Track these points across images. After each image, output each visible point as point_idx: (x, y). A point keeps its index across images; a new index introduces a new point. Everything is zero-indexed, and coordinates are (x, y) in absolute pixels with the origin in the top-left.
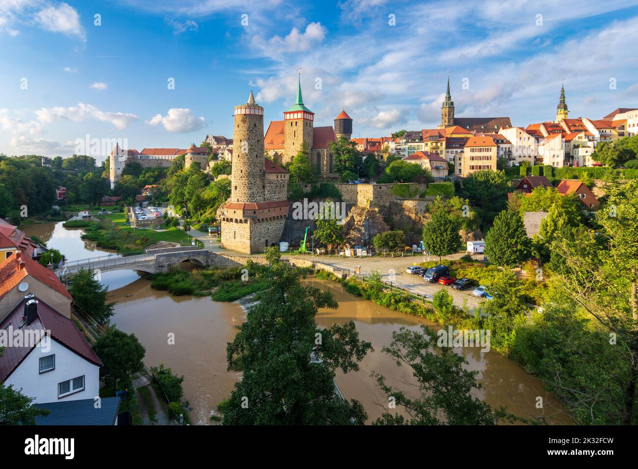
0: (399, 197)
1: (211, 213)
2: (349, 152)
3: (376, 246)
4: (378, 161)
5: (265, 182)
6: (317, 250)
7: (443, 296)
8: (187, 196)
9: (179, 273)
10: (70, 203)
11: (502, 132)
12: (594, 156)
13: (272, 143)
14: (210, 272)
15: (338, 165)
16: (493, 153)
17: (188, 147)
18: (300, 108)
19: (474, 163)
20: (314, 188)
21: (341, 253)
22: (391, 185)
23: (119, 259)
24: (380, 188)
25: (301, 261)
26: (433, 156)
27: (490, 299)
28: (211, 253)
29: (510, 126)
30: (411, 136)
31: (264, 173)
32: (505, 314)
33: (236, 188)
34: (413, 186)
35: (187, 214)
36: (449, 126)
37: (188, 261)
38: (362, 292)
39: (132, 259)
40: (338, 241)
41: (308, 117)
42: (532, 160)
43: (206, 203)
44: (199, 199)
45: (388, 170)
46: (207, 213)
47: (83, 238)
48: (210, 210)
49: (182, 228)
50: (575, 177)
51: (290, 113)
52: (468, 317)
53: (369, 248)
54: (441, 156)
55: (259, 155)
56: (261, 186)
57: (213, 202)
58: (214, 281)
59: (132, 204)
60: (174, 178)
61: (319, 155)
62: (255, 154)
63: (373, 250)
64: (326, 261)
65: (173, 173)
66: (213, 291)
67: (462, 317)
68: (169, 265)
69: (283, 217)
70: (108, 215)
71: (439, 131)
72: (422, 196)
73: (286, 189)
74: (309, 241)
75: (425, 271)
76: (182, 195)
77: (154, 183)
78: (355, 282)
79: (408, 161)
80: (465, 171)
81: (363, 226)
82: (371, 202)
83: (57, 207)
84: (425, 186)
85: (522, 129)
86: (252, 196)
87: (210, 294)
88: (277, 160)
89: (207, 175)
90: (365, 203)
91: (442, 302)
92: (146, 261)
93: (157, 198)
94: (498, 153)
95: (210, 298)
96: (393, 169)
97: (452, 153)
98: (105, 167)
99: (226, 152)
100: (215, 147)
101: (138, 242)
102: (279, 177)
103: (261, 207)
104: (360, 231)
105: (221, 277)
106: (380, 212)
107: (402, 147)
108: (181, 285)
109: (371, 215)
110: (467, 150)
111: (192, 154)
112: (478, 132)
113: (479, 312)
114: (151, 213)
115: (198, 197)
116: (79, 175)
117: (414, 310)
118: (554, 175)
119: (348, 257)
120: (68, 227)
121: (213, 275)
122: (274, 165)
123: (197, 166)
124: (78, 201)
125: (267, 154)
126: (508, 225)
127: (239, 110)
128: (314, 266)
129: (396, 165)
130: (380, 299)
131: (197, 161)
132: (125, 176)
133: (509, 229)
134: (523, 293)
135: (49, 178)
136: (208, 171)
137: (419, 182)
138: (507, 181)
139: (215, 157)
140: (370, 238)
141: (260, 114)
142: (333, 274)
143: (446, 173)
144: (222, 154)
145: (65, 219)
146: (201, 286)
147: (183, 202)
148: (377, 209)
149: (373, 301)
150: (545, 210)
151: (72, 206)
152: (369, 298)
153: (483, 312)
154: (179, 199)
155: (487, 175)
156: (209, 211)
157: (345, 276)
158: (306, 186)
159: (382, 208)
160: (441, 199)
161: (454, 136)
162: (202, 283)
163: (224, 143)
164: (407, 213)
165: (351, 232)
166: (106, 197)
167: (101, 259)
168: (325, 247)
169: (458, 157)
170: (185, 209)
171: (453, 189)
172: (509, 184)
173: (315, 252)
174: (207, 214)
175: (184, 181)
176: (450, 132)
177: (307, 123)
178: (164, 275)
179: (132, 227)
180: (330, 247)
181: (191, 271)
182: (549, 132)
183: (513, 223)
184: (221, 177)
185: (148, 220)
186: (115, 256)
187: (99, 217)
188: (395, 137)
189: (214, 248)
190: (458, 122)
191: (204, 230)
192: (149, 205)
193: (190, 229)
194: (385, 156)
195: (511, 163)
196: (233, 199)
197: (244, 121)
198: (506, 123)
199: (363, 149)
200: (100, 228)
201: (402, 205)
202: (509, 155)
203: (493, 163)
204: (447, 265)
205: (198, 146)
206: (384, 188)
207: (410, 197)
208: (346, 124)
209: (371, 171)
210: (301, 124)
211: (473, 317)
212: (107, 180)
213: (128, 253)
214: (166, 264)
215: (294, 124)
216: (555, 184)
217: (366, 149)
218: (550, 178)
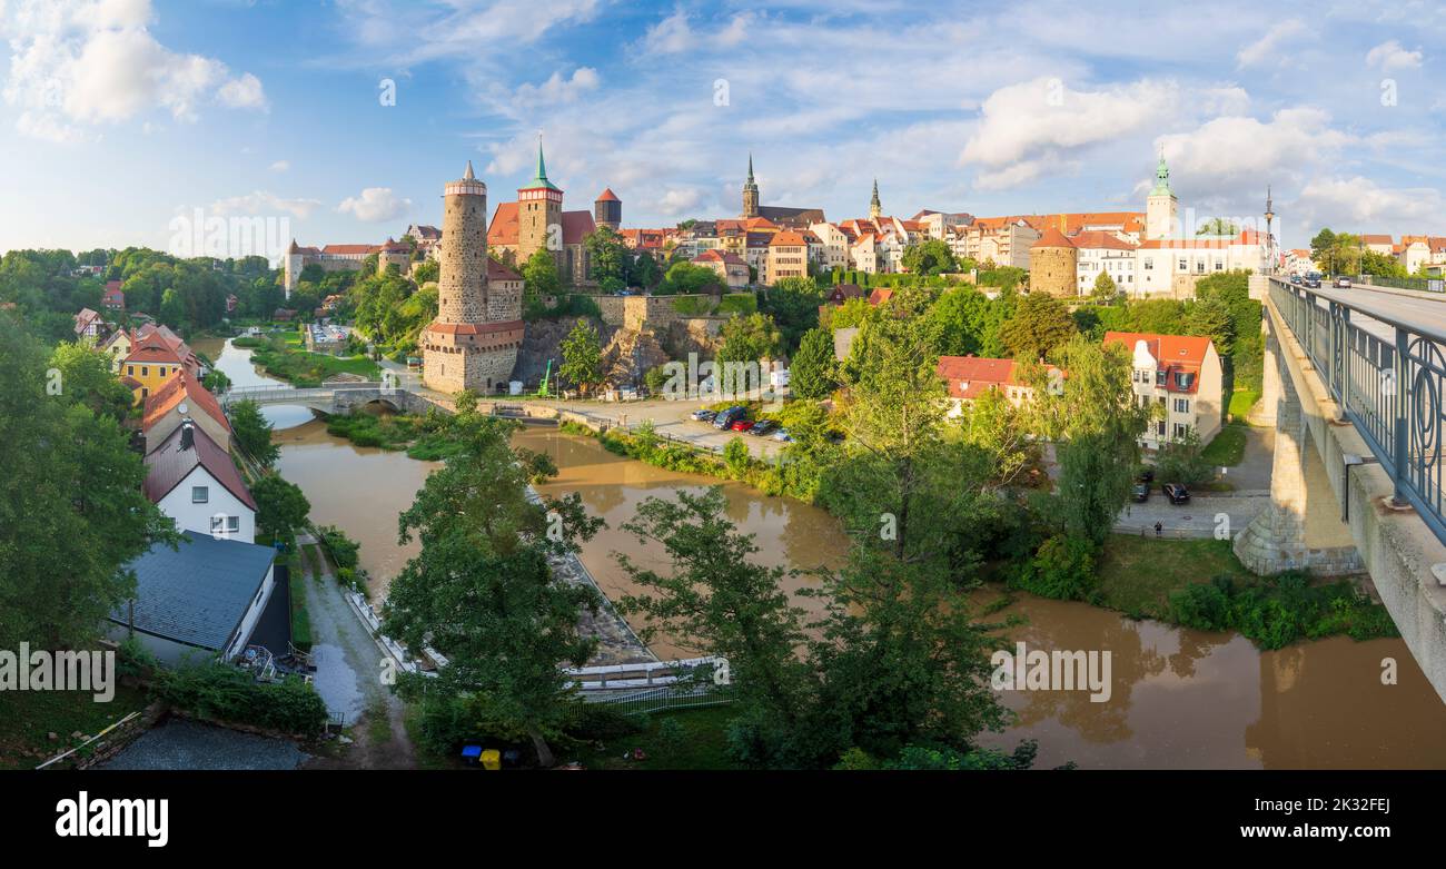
0: (683, 315)
1: (412, 337)
2: (613, 248)
3: (650, 385)
4: (656, 263)
5: (489, 293)
6: (565, 393)
7: (736, 446)
8: (379, 312)
9: (363, 416)
10: (241, 316)
11: (813, 227)
12: (904, 261)
13: (501, 234)
14: (406, 419)
15: (597, 269)
16: (803, 254)
17: (383, 242)
18: (541, 184)
19: (782, 267)
20: (561, 302)
21: (600, 397)
22: (673, 297)
23: (290, 391)
24: (657, 301)
25: (540, 409)
26: (730, 257)
27: (794, 442)
28: (409, 394)
29: (824, 221)
30: (702, 228)
31: (487, 279)
32: (809, 457)
33: (445, 301)
34: (702, 299)
35: (379, 338)
36: (753, 217)
37: (377, 401)
38: (627, 450)
39: (305, 393)
40: (595, 379)
41: (554, 197)
42: (845, 264)
43: (404, 322)
44: (395, 317)
45: (668, 276)
46: (405, 337)
47: (253, 360)
48: (411, 333)
49: (371, 356)
50: (887, 285)
51: (527, 191)
52: (767, 467)
53: (641, 389)
54: (741, 257)
55: (478, 254)
56: (481, 299)
57: (415, 322)
58: (410, 432)
59: (310, 321)
60: (364, 286)
61: (570, 253)
62: (473, 252)
63: (646, 391)
64: (577, 409)
65: (362, 279)
66: (409, 445)
67: (761, 469)
68: (351, 406)
69: (515, 345)
70: (281, 334)
71: (738, 223)
72: (715, 313)
73: (519, 303)
74: (553, 379)
75: (715, 416)
76: (373, 310)
77: (338, 293)
78: (618, 436)
79: (697, 264)
80: (771, 278)
81: (633, 357)
82: (644, 322)
83: (227, 320)
84: (719, 298)
85: (834, 225)
86: (468, 314)
87: (405, 449)
88: (508, 260)
89: (409, 283)
90: (635, 324)
91: (735, 453)
92: (321, 398)
93: (341, 314)
94: (808, 255)
95: (405, 453)
96: (675, 275)
97: (754, 253)
98: (280, 272)
99: (436, 249)
100: (420, 241)
101: (314, 371)
102: (509, 286)
103: (481, 330)
104: (627, 364)
105: (421, 428)
106: (656, 337)
107: (691, 243)
108: (366, 433)
109: (644, 342)
110: (772, 249)
111: (389, 251)
112: (787, 226)
113: (781, 459)
114: (333, 333)
115: (395, 314)
116: (251, 280)
117: (699, 468)
118: (867, 283)
119: (609, 402)
120: (238, 345)
121: (409, 423)
122: (503, 268)
123: (395, 269)
124: (248, 314)
125: (494, 251)
126: (816, 346)
127: (451, 189)
128: (558, 416)
129: (680, 269)
130: (653, 457)
131: (395, 262)
132: (302, 283)
133: (817, 351)
134: (829, 429)
135: (219, 284)
136: (410, 276)
137: (710, 293)
138: (818, 290)
139: (421, 256)
140: (642, 375)
141: (481, 193)
142: (586, 426)
143: (746, 280)
144: (430, 252)
145: (234, 334)
146: (392, 437)
147: (373, 320)
148: (652, 333)
149: (643, 460)
150: (857, 326)
151: (243, 320)
152: (637, 457)
153: (785, 460)
154: (368, 316)
155: (795, 283)
156: (409, 333)
157: (603, 430)
158: (549, 299)
159: (659, 331)
160: (739, 317)
161: (757, 230)
162: (395, 432)
163: (434, 236)
164: (693, 337)
165: (615, 366)
166: (280, 310)
167: (269, 389)
168: (578, 389)
169: (761, 258)
170: (376, 331)
171: (755, 302)
172: (821, 294)
173: (561, 396)
174: (406, 340)
175: (375, 290)
176: (754, 225)
177: (553, 206)
178: (344, 418)
179: (308, 351)
180: (583, 389)
181: (380, 416)
182: (862, 231)
183: (822, 345)
184: (428, 285)
185: (328, 343)
186: (286, 386)
187: (270, 335)
188: (683, 227)
189: (414, 386)
190: (764, 213)
191: (401, 360)
192: (330, 323)
193: (381, 359)
194: (667, 256)
195: (823, 268)
196: (441, 319)
197: (457, 204)
198: (818, 216)
199: (635, 244)
200: (271, 349)
201: (686, 326)
202: (821, 258)
203: (803, 267)
204: (744, 405)
205: (397, 240)
206: (661, 302)
207: (699, 314)
208: (611, 208)
209: (646, 278)
210: (542, 207)
211: (774, 466)
212: (281, 288)
213: (302, 385)
214: (347, 404)
215: (533, 207)
216: (868, 293)
217: (639, 245)
218: (863, 287)
